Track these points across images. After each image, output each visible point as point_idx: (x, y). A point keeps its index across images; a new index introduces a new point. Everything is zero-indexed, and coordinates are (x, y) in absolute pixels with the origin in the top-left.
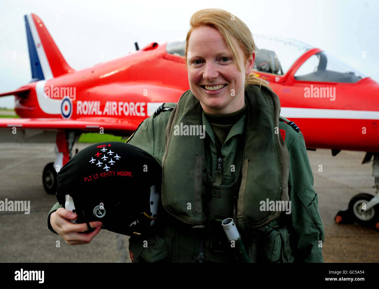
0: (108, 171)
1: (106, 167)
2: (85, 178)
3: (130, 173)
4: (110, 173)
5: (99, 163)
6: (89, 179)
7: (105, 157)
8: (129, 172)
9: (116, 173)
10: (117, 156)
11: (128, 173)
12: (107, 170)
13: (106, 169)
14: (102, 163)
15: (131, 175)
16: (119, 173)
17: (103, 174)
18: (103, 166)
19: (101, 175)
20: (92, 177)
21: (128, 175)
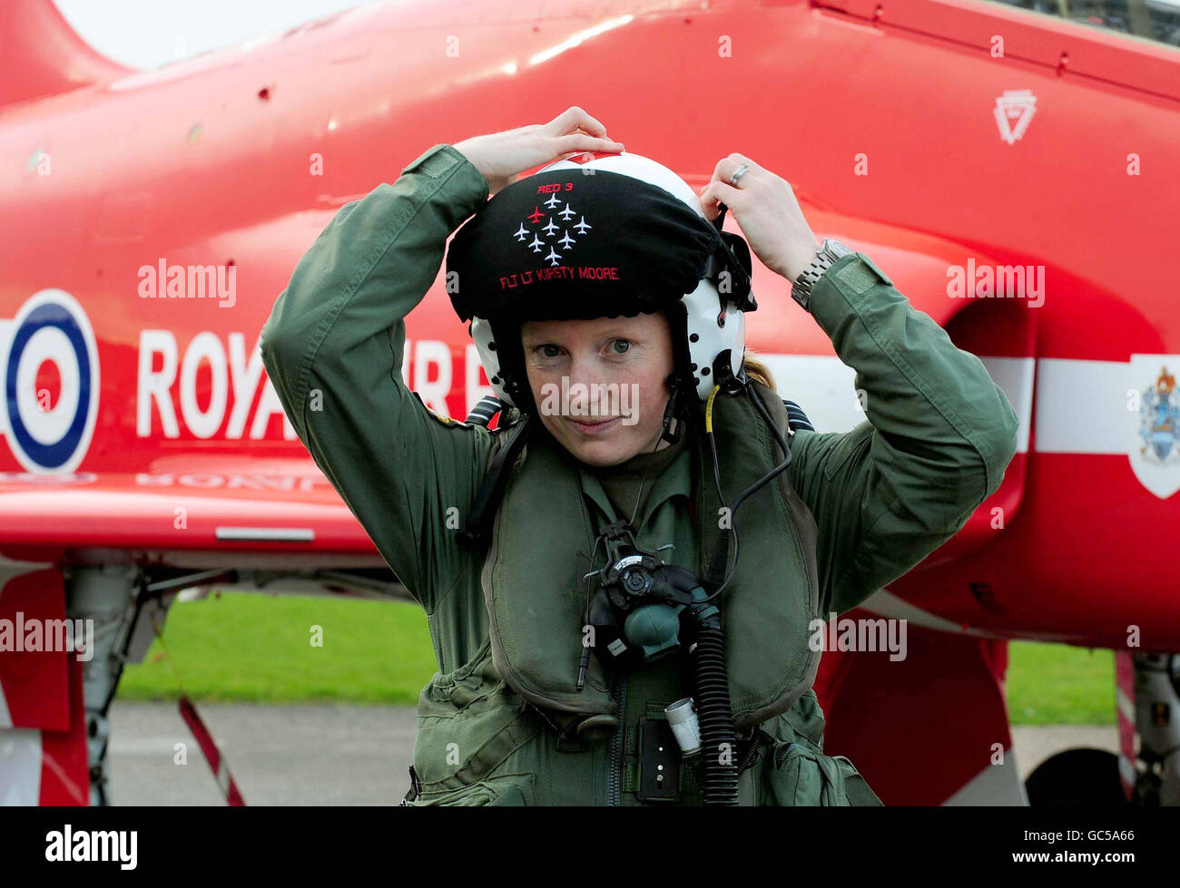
0: (556, 266)
1: (553, 255)
2: (501, 279)
3: (614, 271)
4: (561, 271)
5: (537, 242)
6: (512, 281)
7: (551, 226)
8: (610, 268)
9: (576, 273)
10: (582, 225)
11: (607, 271)
12: (555, 263)
13: (551, 260)
14: (543, 243)
15: (614, 276)
16: (583, 271)
17: (543, 274)
18: (546, 250)
19: (540, 275)
20: (519, 279)
21: (607, 276)
